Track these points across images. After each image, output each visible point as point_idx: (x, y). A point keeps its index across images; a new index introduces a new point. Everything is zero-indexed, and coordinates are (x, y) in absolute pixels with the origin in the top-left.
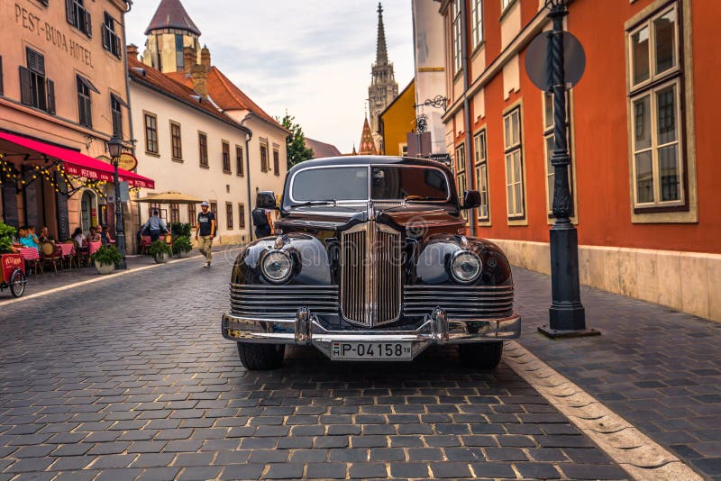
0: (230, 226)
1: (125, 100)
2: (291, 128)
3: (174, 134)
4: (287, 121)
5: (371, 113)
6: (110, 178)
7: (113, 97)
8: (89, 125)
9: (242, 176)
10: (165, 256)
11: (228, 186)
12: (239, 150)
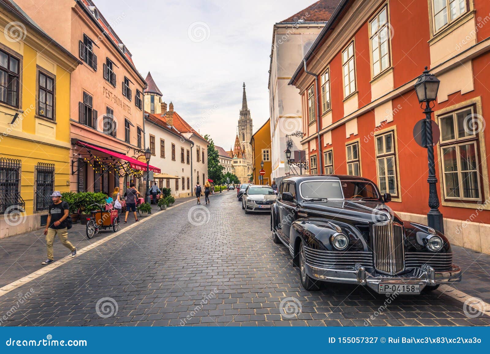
0: (183, 189)
1: (143, 130)
2: (208, 140)
3: (162, 145)
4: (206, 138)
5: (239, 133)
6: (145, 169)
7: (138, 128)
8: (129, 142)
9: (189, 164)
10: (166, 206)
11: (183, 169)
12: (188, 152)
